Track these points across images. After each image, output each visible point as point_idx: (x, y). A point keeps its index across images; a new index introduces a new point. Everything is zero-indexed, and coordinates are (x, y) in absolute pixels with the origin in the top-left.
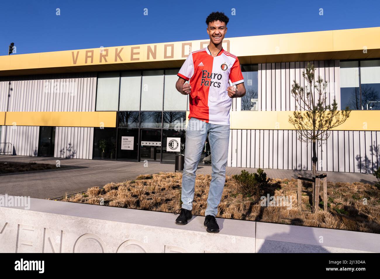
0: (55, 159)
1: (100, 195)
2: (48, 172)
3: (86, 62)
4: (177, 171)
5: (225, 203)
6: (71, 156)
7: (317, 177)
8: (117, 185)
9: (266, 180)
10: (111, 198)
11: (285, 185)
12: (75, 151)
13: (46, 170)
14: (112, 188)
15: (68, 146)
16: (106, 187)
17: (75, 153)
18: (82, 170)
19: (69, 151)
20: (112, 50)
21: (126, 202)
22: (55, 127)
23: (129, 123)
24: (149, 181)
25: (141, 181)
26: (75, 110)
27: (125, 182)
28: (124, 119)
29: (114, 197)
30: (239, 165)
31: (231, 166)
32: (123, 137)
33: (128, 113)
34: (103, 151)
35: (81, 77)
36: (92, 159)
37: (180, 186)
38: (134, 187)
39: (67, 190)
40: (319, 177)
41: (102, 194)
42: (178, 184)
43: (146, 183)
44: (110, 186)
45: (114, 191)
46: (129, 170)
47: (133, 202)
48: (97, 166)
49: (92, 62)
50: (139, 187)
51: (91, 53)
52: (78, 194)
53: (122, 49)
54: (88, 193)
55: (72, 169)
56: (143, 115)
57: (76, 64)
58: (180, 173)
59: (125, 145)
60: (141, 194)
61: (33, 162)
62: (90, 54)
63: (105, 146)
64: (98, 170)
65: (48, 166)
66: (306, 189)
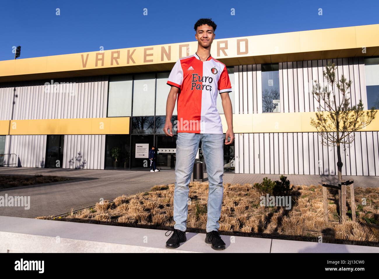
0: (64, 170)
1: (109, 210)
2: (54, 186)
3: (96, 65)
4: (195, 180)
5: (246, 215)
6: (81, 167)
7: (343, 184)
8: (129, 198)
9: (290, 188)
10: (122, 213)
11: (312, 192)
12: (85, 161)
13: (53, 183)
14: (123, 202)
15: (78, 156)
16: (116, 201)
17: (85, 163)
18: (93, 182)
19: (78, 161)
20: (124, 52)
21: (137, 217)
22: (64, 135)
23: (145, 129)
24: (165, 192)
25: (156, 192)
26: (85, 117)
27: (138, 194)
28: (140, 125)
29: (124, 212)
30: (262, 172)
31: (254, 173)
32: (137, 145)
33: (144, 118)
34: (116, 161)
35: (91, 81)
36: (104, 169)
37: (198, 197)
38: (148, 199)
39: (73, 205)
40: (345, 184)
41: (111, 209)
42: (195, 194)
43: (160, 194)
44: (121, 199)
45: (125, 204)
46: (144, 181)
47: (144, 217)
48: (109, 176)
49: (103, 65)
50: (153, 199)
51: (101, 55)
52: (85, 210)
53: (135, 50)
54: (96, 208)
55: (81, 181)
56: (159, 120)
57: (85, 67)
58: (199, 182)
59: (140, 153)
60: (154, 208)
61: (39, 175)
62: (100, 57)
63: (118, 155)
64: (110, 181)
65: (55, 178)
66: (333, 197)
